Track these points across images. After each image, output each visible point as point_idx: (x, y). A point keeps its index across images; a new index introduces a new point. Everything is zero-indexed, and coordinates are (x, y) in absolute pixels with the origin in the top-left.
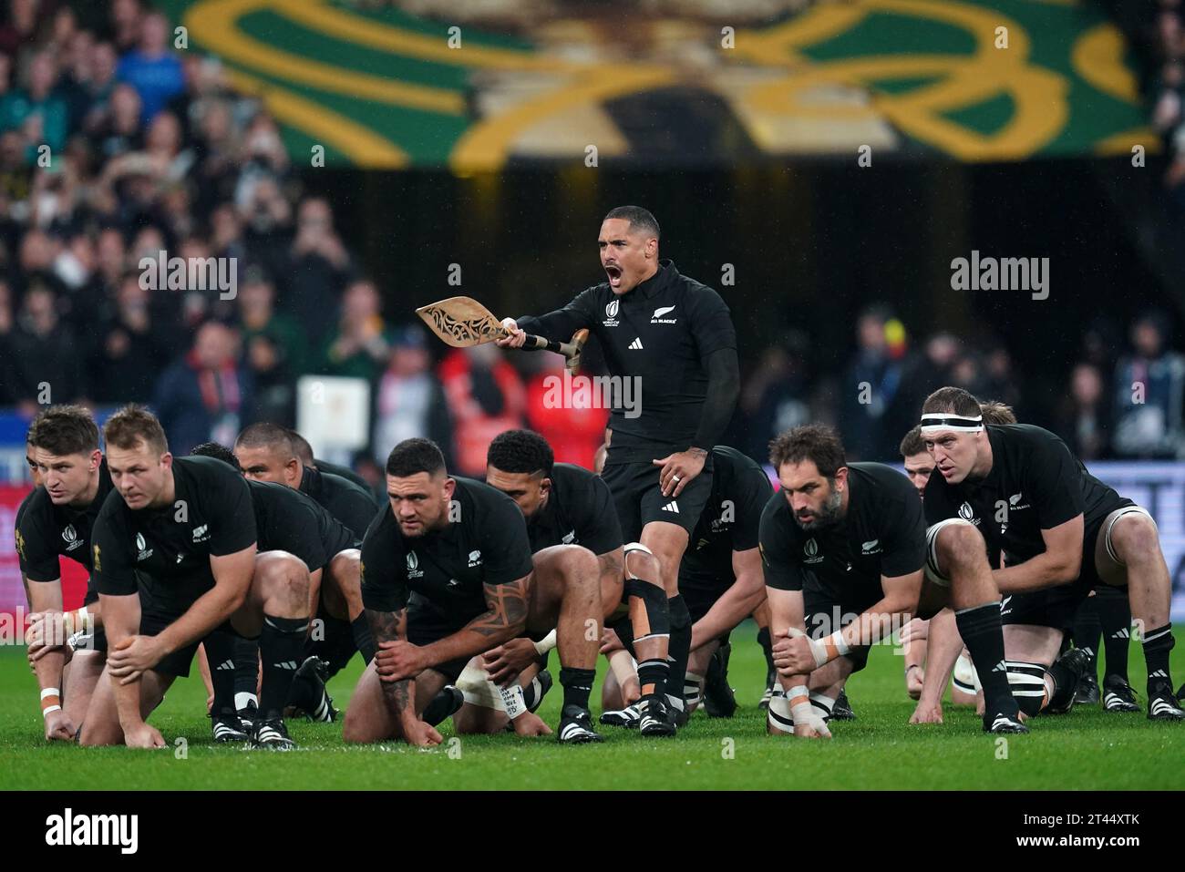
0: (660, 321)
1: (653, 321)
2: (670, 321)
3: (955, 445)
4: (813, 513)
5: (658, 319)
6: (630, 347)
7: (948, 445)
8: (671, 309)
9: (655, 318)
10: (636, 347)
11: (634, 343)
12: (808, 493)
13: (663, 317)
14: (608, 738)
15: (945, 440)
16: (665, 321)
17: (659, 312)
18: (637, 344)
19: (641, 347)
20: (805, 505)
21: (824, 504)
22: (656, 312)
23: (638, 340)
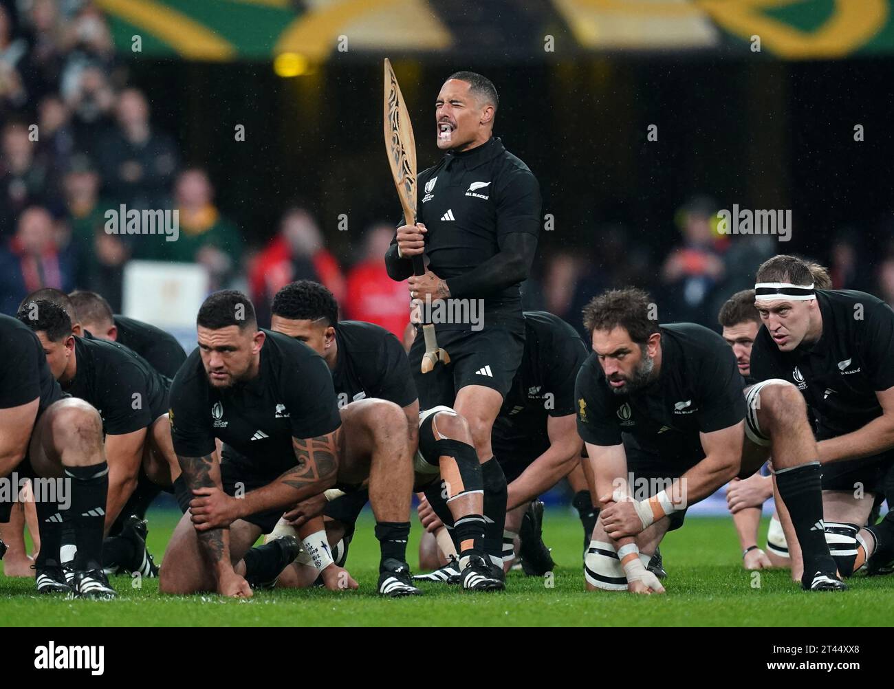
0: (474, 195)
1: (467, 194)
2: (483, 197)
3: (790, 314)
4: (625, 378)
5: (472, 192)
6: (443, 219)
7: (783, 314)
8: (486, 185)
9: (470, 191)
10: (448, 219)
11: (446, 215)
12: (620, 359)
13: (478, 191)
14: (427, 592)
15: (780, 309)
16: (479, 196)
17: (475, 186)
18: (449, 216)
19: (453, 219)
20: (615, 370)
21: (635, 370)
22: (472, 185)
23: (450, 211)
